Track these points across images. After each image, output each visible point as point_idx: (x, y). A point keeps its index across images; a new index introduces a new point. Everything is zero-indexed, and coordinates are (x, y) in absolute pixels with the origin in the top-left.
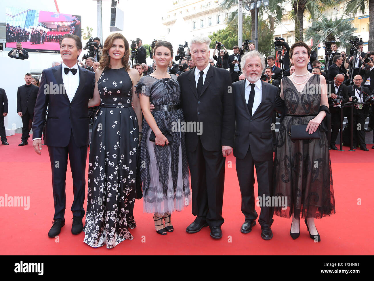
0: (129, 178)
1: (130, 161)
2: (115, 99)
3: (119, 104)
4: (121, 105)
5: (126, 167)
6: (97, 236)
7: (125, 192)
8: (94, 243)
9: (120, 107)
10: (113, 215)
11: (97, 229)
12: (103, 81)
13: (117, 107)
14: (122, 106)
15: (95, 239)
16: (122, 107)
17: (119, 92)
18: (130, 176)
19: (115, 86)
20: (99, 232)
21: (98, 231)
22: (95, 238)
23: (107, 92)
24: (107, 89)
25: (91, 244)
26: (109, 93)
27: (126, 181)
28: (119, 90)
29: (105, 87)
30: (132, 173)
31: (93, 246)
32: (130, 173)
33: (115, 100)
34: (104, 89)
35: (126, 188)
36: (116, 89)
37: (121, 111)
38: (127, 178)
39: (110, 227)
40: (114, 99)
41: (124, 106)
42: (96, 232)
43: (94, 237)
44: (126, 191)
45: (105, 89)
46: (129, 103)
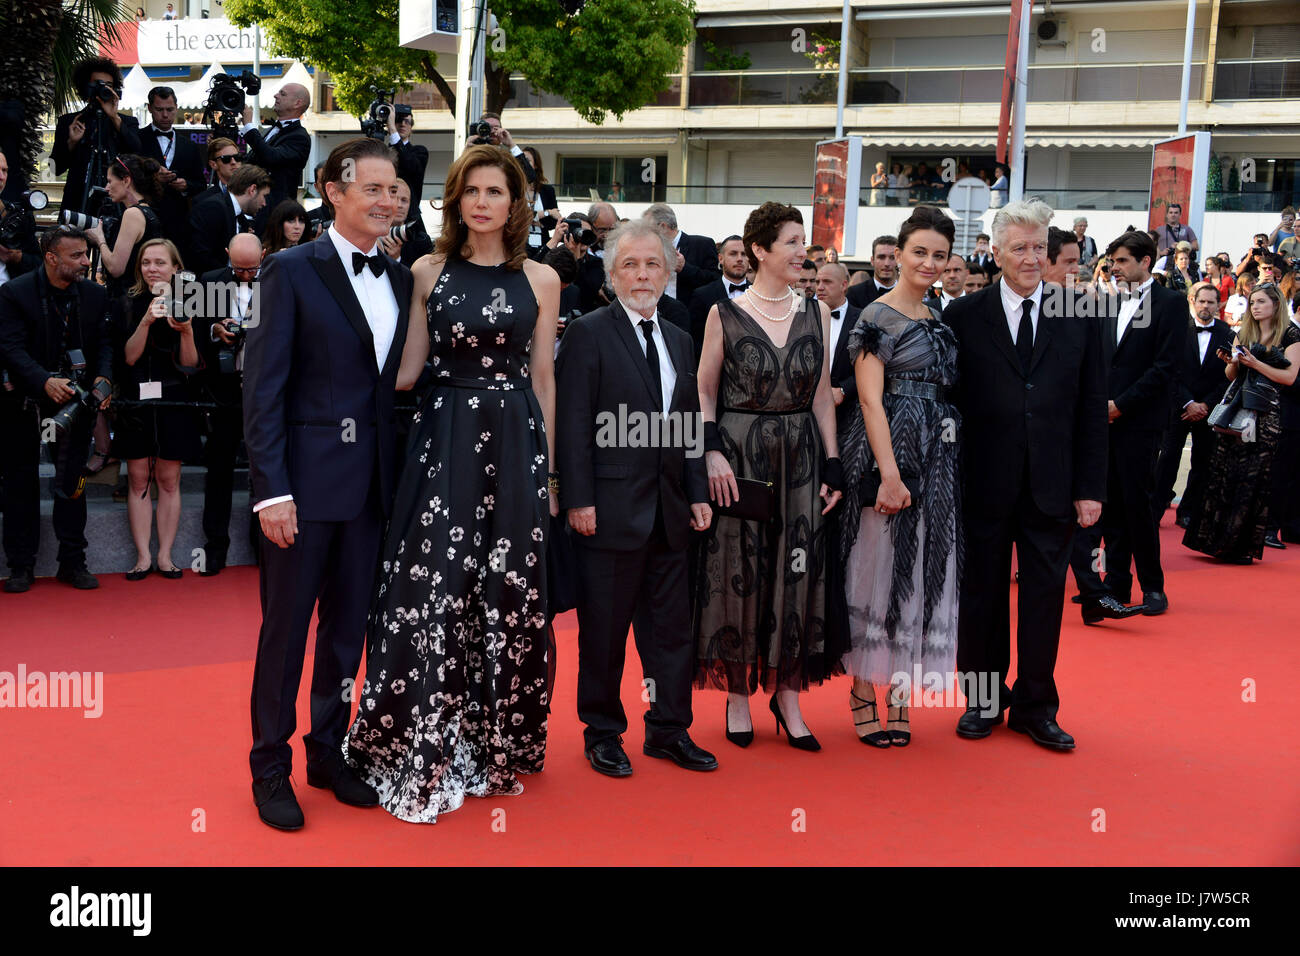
0: (524, 610)
1: (530, 560)
2: (488, 362)
3: (498, 378)
4: (505, 382)
5: (518, 577)
6: (418, 787)
7: (514, 654)
8: (409, 808)
9: (502, 389)
10: (432, 728)
11: (417, 767)
12: (451, 301)
13: (493, 388)
14: (508, 384)
15: (412, 798)
16: (507, 387)
17: (501, 339)
18: (526, 605)
19: (491, 321)
20: (422, 777)
21: (421, 772)
22: (412, 792)
23: (464, 339)
24: (462, 329)
25: (400, 812)
26: (469, 340)
27: (515, 622)
28: (502, 335)
29: (459, 324)
30: (535, 597)
31: (404, 819)
32: (528, 597)
33: (486, 366)
34: (455, 328)
35: (516, 644)
36: (494, 331)
37: (503, 401)
38: (519, 611)
39: (427, 764)
40: (484, 360)
41: (512, 387)
42: (414, 775)
43: (408, 791)
44: (515, 651)
45: (459, 328)
46: (525, 375)
